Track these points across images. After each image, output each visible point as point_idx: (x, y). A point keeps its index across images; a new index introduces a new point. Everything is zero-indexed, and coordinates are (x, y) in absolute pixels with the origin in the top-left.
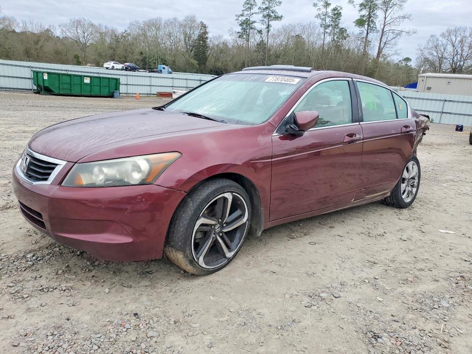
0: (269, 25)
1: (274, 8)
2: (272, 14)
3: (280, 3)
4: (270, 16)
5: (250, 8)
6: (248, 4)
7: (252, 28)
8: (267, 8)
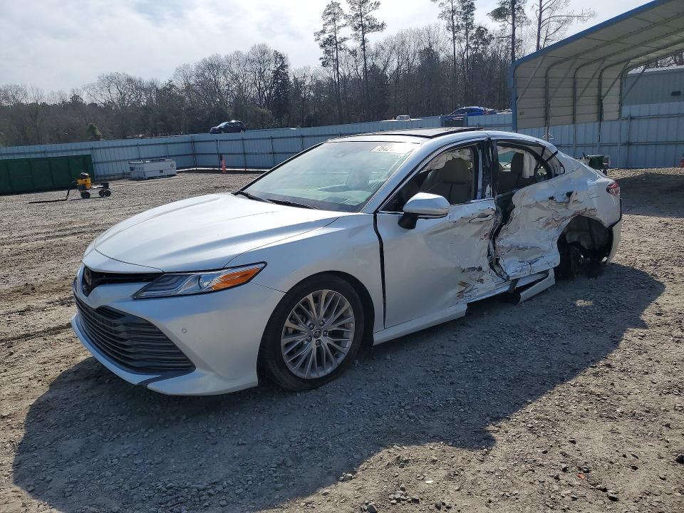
0: (363, 40)
1: (369, 14)
2: (367, 23)
3: (378, 4)
4: (365, 26)
5: (334, 20)
6: (330, 13)
7: (341, 49)
8: (357, 15)
